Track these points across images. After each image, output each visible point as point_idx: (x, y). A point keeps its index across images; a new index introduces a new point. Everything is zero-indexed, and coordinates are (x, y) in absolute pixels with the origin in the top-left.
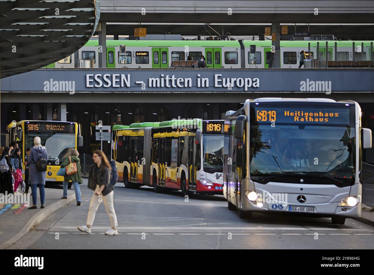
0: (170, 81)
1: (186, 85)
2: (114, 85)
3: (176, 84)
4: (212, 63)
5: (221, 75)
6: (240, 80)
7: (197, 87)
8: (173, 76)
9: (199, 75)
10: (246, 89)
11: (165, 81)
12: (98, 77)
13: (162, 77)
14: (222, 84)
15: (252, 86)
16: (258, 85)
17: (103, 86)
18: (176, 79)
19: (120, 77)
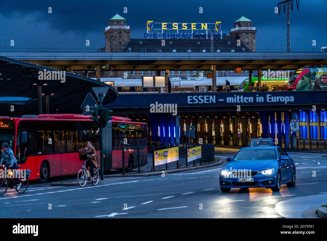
0: (240, 99)
1: (250, 102)
3: (243, 101)
5: (270, 95)
6: (282, 98)
7: (256, 102)
8: (242, 96)
9: (257, 96)
10: (286, 103)
11: (237, 99)
13: (235, 97)
14: (271, 100)
15: (289, 101)
16: (293, 101)
17: (198, 103)
19: (208, 98)
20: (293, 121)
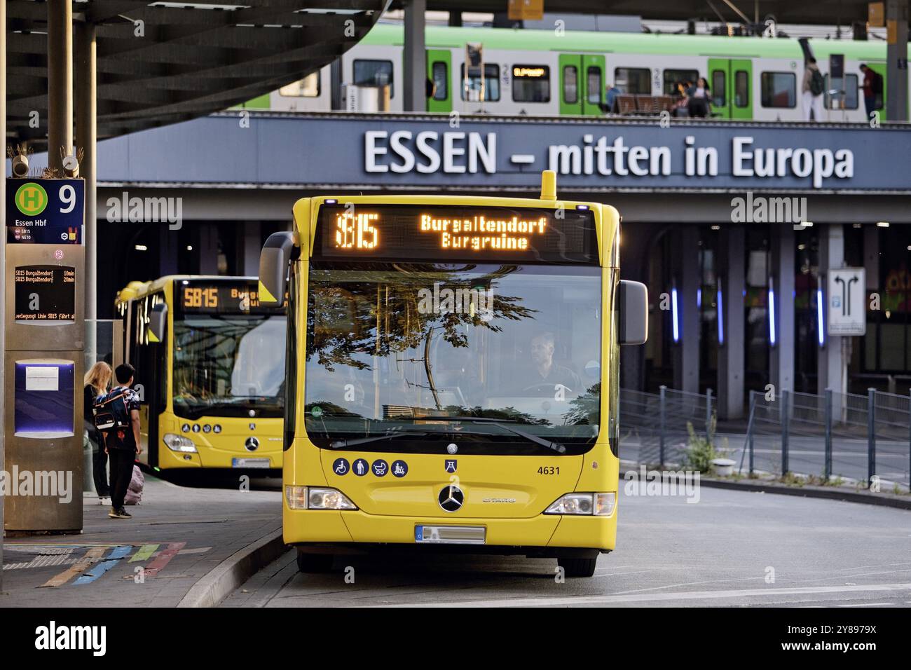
0: (611, 155)
1: (655, 171)
2: (449, 167)
3: (626, 165)
4: (728, 104)
5: (749, 140)
6: (802, 156)
7: (684, 174)
8: (619, 142)
9: (690, 140)
10: (818, 183)
11: (596, 154)
12: (403, 141)
13: (587, 144)
14: (753, 167)
15: (834, 175)
16: (849, 173)
17: (414, 170)
18: (626, 149)
19: (465, 143)
20: (837, 280)
